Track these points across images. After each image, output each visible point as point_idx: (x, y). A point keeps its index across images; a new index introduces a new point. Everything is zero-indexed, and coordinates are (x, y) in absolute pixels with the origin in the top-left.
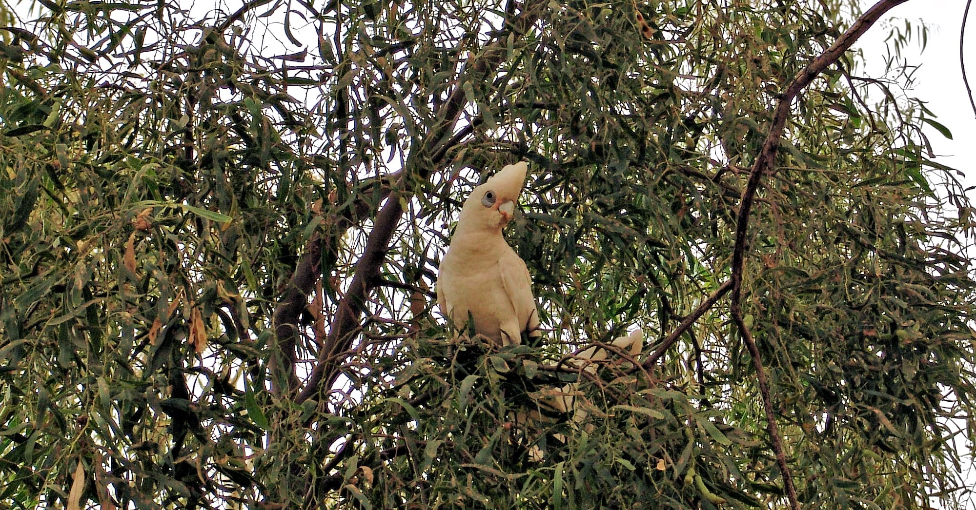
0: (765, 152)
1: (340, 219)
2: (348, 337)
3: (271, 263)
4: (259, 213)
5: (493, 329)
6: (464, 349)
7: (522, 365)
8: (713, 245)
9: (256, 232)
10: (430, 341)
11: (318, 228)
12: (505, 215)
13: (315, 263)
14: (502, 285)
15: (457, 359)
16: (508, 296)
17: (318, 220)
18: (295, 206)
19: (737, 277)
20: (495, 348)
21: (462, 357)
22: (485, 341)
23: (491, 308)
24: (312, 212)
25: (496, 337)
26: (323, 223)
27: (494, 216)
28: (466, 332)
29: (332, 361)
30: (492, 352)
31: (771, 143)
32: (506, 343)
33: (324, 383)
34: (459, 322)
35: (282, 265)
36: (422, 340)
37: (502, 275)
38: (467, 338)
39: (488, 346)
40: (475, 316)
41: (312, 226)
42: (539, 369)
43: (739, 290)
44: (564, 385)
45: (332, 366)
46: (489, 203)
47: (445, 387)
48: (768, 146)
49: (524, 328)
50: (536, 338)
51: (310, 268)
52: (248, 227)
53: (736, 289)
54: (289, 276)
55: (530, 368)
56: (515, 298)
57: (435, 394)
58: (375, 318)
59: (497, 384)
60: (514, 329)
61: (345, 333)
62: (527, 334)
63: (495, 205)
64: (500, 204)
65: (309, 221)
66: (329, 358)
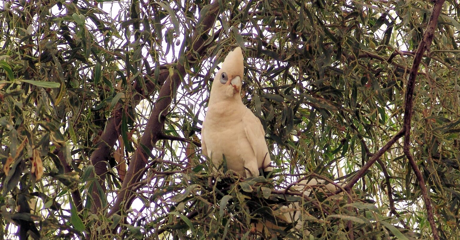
0: (425, 39)
1: (135, 94)
2: (140, 172)
3: (87, 125)
4: (79, 91)
5: (240, 166)
6: (220, 180)
7: (261, 190)
8: (398, 105)
9: (77, 104)
10: (196, 175)
11: (120, 101)
12: (235, 86)
13: (117, 125)
14: (246, 137)
15: (217, 187)
16: (250, 143)
17: (121, 95)
18: (104, 86)
19: (407, 126)
20: (241, 179)
21: (219, 186)
22: (235, 175)
23: (238, 152)
24: (116, 90)
25: (242, 172)
26: (124, 97)
27: (229, 89)
28: (222, 169)
29: (130, 188)
30: (240, 181)
31: (429, 33)
32: (248, 176)
33: (125, 203)
34: (216, 162)
35: (95, 127)
36: (191, 174)
37: (245, 129)
38: (222, 173)
39: (237, 177)
40: (227, 157)
41: (116, 99)
42: (272, 193)
43: (409, 135)
44: (289, 204)
45: (129, 192)
46: (224, 81)
47: (208, 206)
48: (427, 35)
49: (260, 165)
50: (269, 172)
51: (114, 127)
52: (71, 100)
53: (407, 134)
54: (100, 134)
55: (266, 192)
56: (254, 144)
57: (201, 211)
58: (158, 160)
59: (244, 202)
60: (253, 166)
61: (138, 170)
62: (263, 171)
63: (228, 82)
64: (231, 80)
65: (114, 96)
66: (127, 187)
